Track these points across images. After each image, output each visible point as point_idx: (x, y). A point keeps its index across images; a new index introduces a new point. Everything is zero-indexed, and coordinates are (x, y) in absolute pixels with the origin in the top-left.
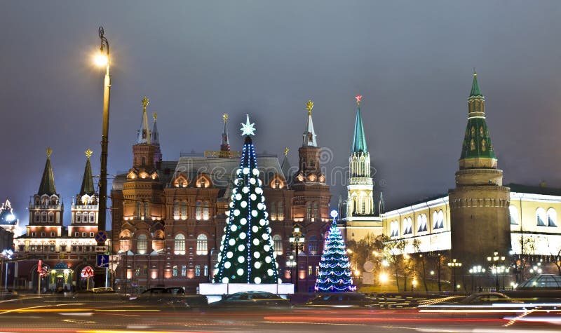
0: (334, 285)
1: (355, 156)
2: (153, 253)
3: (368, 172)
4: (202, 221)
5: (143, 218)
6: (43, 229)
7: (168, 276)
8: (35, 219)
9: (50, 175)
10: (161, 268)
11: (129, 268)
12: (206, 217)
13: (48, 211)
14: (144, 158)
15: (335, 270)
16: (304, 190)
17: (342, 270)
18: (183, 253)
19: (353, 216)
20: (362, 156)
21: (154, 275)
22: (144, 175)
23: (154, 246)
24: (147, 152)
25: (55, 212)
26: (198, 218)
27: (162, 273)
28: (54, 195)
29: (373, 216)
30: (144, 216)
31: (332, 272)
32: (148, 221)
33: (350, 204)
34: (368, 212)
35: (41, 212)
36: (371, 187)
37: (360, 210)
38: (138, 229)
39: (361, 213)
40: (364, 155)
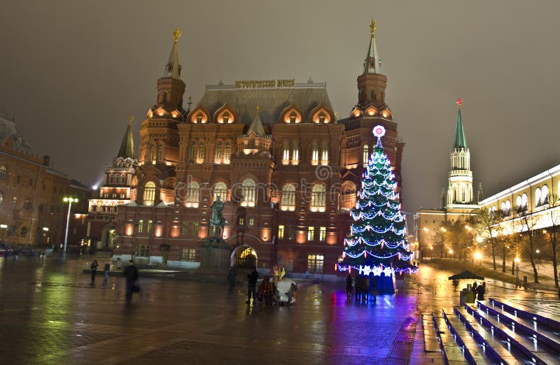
0: (369, 249)
1: (456, 151)
2: (160, 205)
3: (467, 165)
4: (223, 166)
5: (154, 163)
6: (114, 191)
7: (175, 234)
8: (110, 180)
9: (129, 140)
10: (168, 224)
11: (130, 222)
12: (227, 162)
13: (120, 174)
14: (165, 94)
15: (372, 223)
16: (359, 127)
17: (388, 224)
18: (196, 206)
19: (453, 203)
20: (462, 151)
21: (158, 233)
22: (161, 112)
23: (163, 196)
24: (170, 86)
25: (127, 174)
26: (218, 162)
27: (168, 229)
28: (129, 158)
29: (472, 204)
30: (157, 160)
31: (368, 227)
32: (160, 166)
33: (451, 193)
34: (467, 200)
35: (115, 173)
36: (471, 179)
37: (460, 199)
38: (145, 175)
39: (461, 200)
40: (464, 150)
